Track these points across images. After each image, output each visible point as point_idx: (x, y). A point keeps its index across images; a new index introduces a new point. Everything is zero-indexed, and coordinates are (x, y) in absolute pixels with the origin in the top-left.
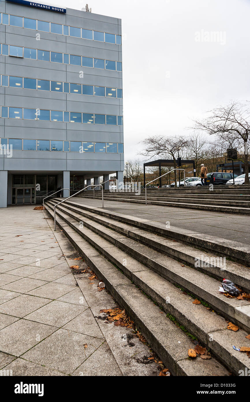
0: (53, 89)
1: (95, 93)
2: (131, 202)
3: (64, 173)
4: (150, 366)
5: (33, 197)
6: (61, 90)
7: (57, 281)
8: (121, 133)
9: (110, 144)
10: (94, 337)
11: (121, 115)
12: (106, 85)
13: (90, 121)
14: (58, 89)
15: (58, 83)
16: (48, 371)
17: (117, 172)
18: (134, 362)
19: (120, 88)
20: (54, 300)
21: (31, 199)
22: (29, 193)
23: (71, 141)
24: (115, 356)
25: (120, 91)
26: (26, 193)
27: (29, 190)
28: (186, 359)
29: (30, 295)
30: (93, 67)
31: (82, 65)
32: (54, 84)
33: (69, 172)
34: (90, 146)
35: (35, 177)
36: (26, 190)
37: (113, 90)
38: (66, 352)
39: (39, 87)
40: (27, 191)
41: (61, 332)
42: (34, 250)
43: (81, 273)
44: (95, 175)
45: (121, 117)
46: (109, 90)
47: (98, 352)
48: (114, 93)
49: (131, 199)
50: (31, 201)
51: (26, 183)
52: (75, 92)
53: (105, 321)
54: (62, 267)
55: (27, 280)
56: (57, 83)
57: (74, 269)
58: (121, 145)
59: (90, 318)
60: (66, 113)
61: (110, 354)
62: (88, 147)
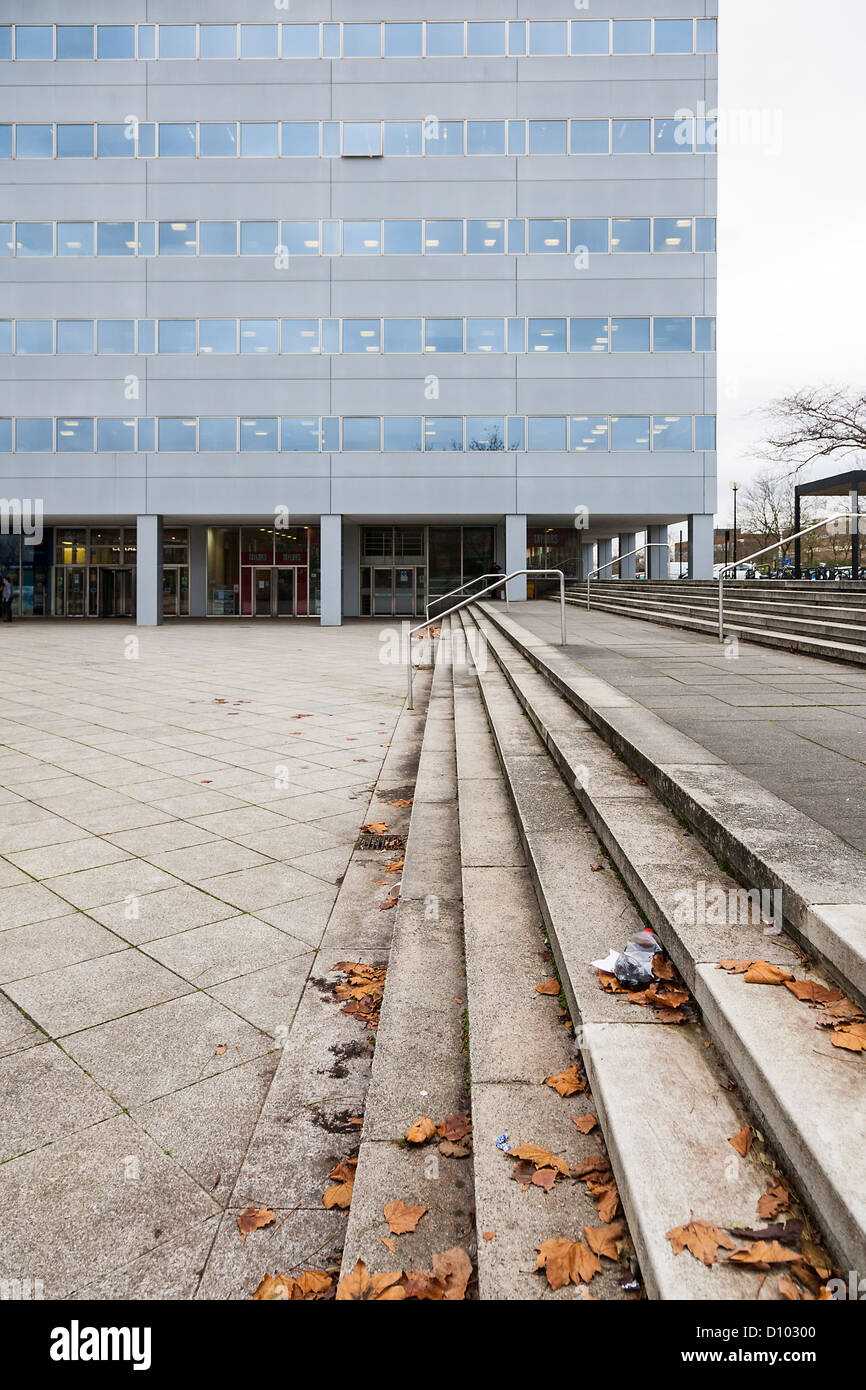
0: (476, 246)
1: (615, 242)
2: (687, 628)
3: (508, 520)
4: (339, 1141)
5: (420, 597)
6: (498, 247)
7: (295, 862)
8: (707, 380)
9: (668, 419)
10: (262, 1032)
11: (708, 314)
12: (655, 210)
13: (599, 344)
14: (490, 243)
15: (492, 225)
16: (88, 1088)
17: (690, 518)
18: (304, 1121)
19: (708, 214)
20: (245, 913)
21: (414, 602)
22: (409, 584)
23: (531, 417)
24: (271, 1091)
25: (708, 226)
26: (399, 584)
27: (409, 573)
28: (393, 1142)
29: (200, 890)
30: (610, 152)
31: (569, 151)
32: (478, 231)
33: (525, 518)
34: (601, 429)
35: (427, 534)
36: (399, 573)
37: (681, 224)
38: (163, 1055)
39: (434, 243)
40: (404, 578)
41: (193, 1001)
42: (304, 764)
43: (380, 846)
44: (624, 526)
45: (708, 324)
46: (666, 227)
47: (240, 1072)
48: (684, 233)
49: (691, 616)
50: (414, 610)
51: (398, 553)
52: (550, 247)
53: (324, 995)
54: (341, 822)
55: (225, 847)
56: (489, 223)
57: (368, 832)
58: (709, 421)
59: (294, 979)
60: (516, 323)
61: (265, 1085)
62: (595, 432)
